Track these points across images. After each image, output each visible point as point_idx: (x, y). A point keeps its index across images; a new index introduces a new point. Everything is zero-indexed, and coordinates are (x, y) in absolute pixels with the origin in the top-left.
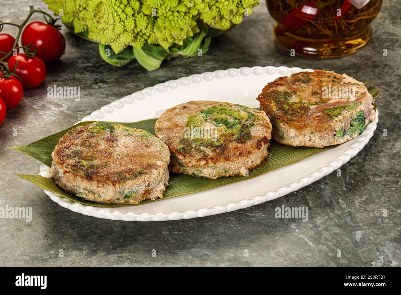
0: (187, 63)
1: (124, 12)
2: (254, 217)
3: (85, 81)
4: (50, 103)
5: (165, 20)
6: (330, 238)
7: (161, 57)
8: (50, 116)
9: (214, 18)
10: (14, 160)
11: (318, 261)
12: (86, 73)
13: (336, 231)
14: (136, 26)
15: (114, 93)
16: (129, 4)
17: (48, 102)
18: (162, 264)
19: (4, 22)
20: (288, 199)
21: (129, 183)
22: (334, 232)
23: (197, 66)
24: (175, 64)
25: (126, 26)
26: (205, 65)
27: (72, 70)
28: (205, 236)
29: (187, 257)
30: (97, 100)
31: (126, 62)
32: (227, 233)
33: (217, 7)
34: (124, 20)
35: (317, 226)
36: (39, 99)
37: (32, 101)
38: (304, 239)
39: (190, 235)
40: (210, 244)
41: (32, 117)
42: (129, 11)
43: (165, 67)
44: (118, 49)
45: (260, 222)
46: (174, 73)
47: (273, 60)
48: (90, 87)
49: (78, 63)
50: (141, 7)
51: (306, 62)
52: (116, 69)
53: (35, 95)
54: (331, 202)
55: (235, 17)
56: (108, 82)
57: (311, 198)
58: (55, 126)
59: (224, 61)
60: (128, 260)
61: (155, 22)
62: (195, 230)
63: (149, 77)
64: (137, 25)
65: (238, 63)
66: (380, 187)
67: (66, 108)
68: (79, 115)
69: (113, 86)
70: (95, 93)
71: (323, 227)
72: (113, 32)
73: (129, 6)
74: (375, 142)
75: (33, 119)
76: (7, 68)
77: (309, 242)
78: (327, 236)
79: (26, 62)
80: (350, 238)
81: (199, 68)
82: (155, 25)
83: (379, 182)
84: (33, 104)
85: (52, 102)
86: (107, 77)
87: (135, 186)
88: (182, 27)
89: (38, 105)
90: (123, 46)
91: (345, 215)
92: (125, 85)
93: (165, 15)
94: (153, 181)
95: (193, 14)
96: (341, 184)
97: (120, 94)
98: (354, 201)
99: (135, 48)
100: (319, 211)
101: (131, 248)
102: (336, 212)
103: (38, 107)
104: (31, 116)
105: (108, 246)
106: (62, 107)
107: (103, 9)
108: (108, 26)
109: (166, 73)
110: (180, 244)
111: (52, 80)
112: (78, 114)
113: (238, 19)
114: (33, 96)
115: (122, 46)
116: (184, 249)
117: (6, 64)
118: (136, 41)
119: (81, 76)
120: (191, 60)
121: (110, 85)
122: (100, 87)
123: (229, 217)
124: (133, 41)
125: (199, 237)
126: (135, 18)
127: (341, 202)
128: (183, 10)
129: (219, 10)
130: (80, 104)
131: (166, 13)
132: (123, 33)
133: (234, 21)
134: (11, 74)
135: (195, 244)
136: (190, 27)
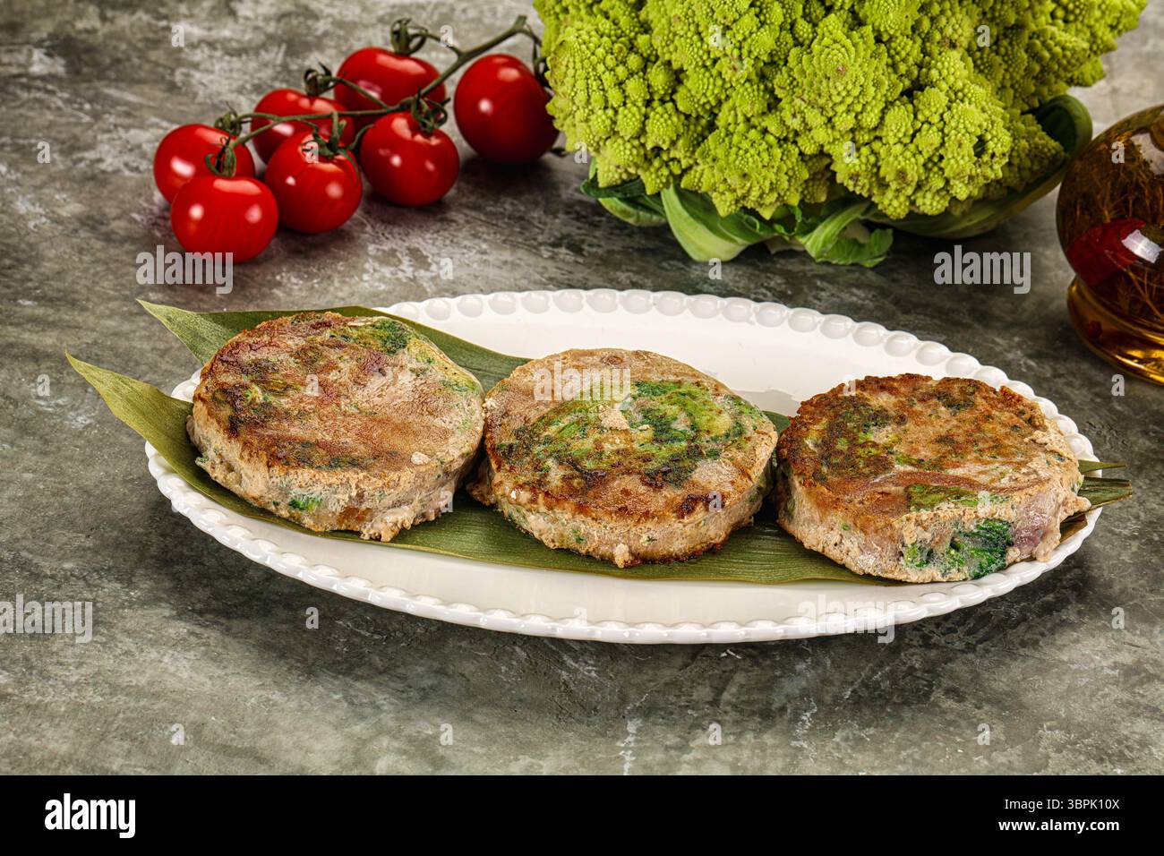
1: (623, 86)
2: (569, 670)
3: (537, 230)
4: (412, 251)
5: (724, 141)
7: (740, 237)
9: (855, 177)
12: (562, 216)
14: (643, 131)
15: (569, 280)
16: (645, 74)
17: (408, 249)
18: (262, 685)
19: (430, 32)
21: (305, 474)
23: (823, 290)
24: (778, 266)
25: (619, 123)
26: (842, 295)
27: (539, 198)
28: (421, 665)
29: (332, 694)
31: (655, 218)
32: (474, 680)
33: (873, 152)
34: (615, 106)
35: (684, 749)
36: (399, 234)
37: (380, 232)
38: (625, 763)
39: (390, 650)
40: (410, 687)
41: (342, 269)
42: (634, 86)
43: (748, 265)
44: (607, 176)
45: (571, 685)
47: (1017, 339)
48: (534, 249)
49: (568, 186)
50: (674, 91)
53: (402, 223)
54: (783, 709)
55: (919, 194)
56: (585, 253)
57: (743, 682)
59: (897, 302)
60: (203, 648)
61: (705, 138)
62: (415, 644)
63: (687, 274)
64: (648, 129)
65: (925, 315)
66: (934, 722)
67: (433, 274)
69: (585, 265)
70: (528, 265)
72: (589, 127)
73: (640, 77)
74: (1040, 616)
75: (339, 272)
79: (410, 140)
82: (702, 145)
83: (944, 712)
84: (376, 240)
85: (418, 250)
86: (595, 241)
87: (320, 488)
88: (746, 170)
89: (382, 247)
90: (621, 175)
93: (731, 128)
94: (372, 492)
95: (802, 148)
96: (851, 680)
98: (836, 730)
100: (728, 718)
101: (237, 625)
102: (765, 736)
103: (378, 250)
104: (342, 265)
105: (195, 601)
107: (564, 63)
108: (575, 108)
110: (347, 662)
111: (471, 204)
113: (928, 202)
114: (393, 224)
115: (617, 172)
116: (344, 674)
117: (338, 123)
118: (647, 170)
119: (544, 218)
120: (831, 270)
121: (581, 260)
122: (552, 258)
123: (517, 649)
124: (637, 167)
125: (403, 663)
126: (649, 110)
127: (804, 718)
128: (772, 129)
129: (877, 161)
130: (469, 278)
131: (737, 124)
132: (613, 138)
133: (919, 202)
134: (339, 151)
135: (380, 673)
136: (789, 181)
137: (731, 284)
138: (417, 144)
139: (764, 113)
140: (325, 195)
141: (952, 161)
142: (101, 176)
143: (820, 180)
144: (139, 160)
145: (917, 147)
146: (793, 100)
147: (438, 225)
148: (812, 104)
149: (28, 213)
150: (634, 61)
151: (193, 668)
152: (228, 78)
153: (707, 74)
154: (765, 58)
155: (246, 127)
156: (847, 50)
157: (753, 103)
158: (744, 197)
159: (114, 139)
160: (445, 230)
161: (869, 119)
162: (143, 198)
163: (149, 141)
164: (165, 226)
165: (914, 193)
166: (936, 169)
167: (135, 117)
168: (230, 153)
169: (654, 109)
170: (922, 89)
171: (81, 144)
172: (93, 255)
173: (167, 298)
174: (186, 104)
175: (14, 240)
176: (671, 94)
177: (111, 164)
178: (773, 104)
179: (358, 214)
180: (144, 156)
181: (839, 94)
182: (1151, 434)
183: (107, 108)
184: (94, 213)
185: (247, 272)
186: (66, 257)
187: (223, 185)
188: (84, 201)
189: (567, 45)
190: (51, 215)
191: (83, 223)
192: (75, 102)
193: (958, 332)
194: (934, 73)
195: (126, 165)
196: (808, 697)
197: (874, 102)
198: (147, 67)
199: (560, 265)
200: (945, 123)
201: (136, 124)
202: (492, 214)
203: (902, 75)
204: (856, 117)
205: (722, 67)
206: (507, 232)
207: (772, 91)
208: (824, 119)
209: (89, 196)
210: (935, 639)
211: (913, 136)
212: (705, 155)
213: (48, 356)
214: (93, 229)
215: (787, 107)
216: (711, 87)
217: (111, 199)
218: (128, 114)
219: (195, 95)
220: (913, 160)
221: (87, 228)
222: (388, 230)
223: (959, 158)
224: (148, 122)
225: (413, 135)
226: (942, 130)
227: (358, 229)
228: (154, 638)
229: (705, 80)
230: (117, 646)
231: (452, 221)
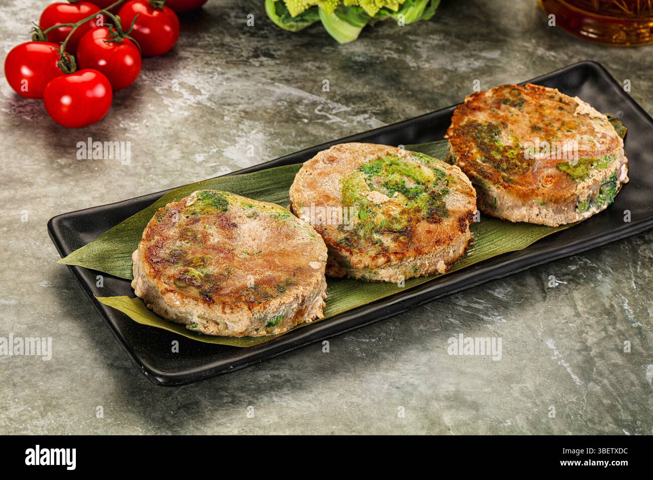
0: (401, 33)
2: (489, 323)
3: (238, 51)
4: (182, 84)
6: (607, 372)
7: (362, 23)
8: (181, 108)
10: (119, 186)
11: (586, 411)
12: (241, 36)
13: (617, 361)
15: (283, 76)
18: (340, 395)
20: (544, 295)
22: (613, 361)
23: (416, 41)
24: (381, 33)
27: (220, 28)
28: (411, 349)
30: (256, 87)
31: (306, 24)
35: (587, 349)
36: (165, 75)
37: (153, 78)
38: (565, 369)
39: (387, 346)
40: (418, 365)
41: (152, 108)
43: (366, 37)
44: (296, 10)
46: (379, 50)
47: (534, 41)
48: (246, 62)
49: (229, 17)
51: (586, 50)
52: (289, 34)
53: (159, 68)
54: (612, 306)
56: (276, 56)
57: (581, 297)
58: (187, 128)
59: (458, 36)
60: (288, 384)
62: (397, 337)
63: (339, 53)
67: (207, 96)
68: (227, 112)
69: (282, 64)
70: (254, 74)
71: (597, 351)
76: (118, 26)
77: (574, 377)
78: (602, 368)
79: (150, 15)
80: (638, 375)
81: (419, 44)
84: (155, 84)
85: (185, 83)
86: (274, 47)
89: (163, 88)
90: (304, 7)
91: (631, 333)
92: (301, 65)
96: (628, 276)
97: (292, 80)
98: (646, 310)
99: (323, 10)
100: (591, 322)
102: (617, 326)
103: (163, 90)
104: (151, 106)
106: (201, 94)
109: (368, 48)
111: (187, 44)
112: (225, 109)
114: (156, 70)
115: (302, 5)
117: (117, 18)
119: (233, 40)
120: (409, 28)
121: (278, 62)
122: (262, 65)
123: (452, 320)
127: (626, 308)
130: (229, 92)
135: (395, 362)
137: (367, 52)
138: (155, 17)
147: (181, 64)
151: (296, 399)
160: (188, 65)
164: (27, 112)
182: (643, 77)
185: (101, 127)
196: (618, 294)
199: (271, 68)
206: (222, 55)
225: (151, 12)
228: (256, 387)
230: (240, 401)
231: (186, 58)
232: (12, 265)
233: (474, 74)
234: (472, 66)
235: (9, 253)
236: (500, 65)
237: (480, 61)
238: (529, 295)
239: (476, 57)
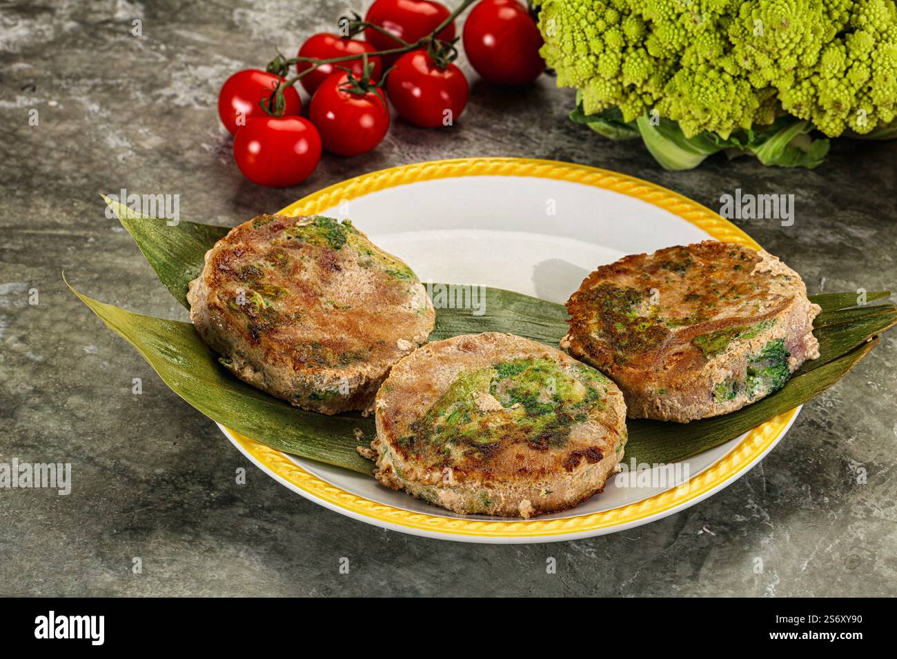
1: (603, 37)
2: (573, 552)
3: (534, 145)
5: (688, 79)
9: (798, 106)
12: (554, 131)
14: (620, 73)
16: (620, 25)
25: (600, 67)
27: (536, 116)
29: (378, 581)
31: (632, 134)
32: (495, 565)
33: (813, 85)
34: (597, 53)
36: (421, 153)
37: (406, 153)
40: (443, 572)
42: (612, 37)
43: (711, 170)
44: (592, 106)
45: (575, 566)
46: (714, 190)
50: (645, 39)
53: (423, 143)
55: (852, 118)
57: (718, 558)
59: (835, 199)
60: (271, 543)
61: (672, 76)
64: (624, 71)
65: (859, 211)
72: (576, 70)
73: (616, 29)
76: (364, 75)
79: (428, 74)
82: (670, 82)
84: (402, 159)
88: (707, 105)
90: (602, 105)
93: (693, 68)
95: (753, 84)
96: (806, 552)
105: (264, 499)
108: (563, 55)
109: (701, 184)
115: (600, 102)
116: (388, 562)
118: (625, 102)
120: (779, 172)
124: (616, 99)
125: (436, 551)
126: (624, 55)
128: (728, 69)
129: (816, 92)
131: (698, 65)
132: (595, 78)
133: (852, 124)
134: (369, 89)
135: (418, 560)
136: (743, 110)
137: (696, 189)
138: (433, 78)
139: (720, 56)
140: (359, 127)
141: (880, 92)
142: (176, 111)
143: (768, 106)
144: (206, 94)
145: (849, 81)
146: (744, 46)
147: (453, 144)
148: (759, 49)
149: (118, 147)
150: (611, 16)
151: (264, 562)
152: (276, 16)
153: (672, 26)
154: (721, 12)
155: (293, 68)
156: (789, 5)
157: (711, 50)
158: (705, 124)
159: (185, 76)
160: (459, 148)
161: (808, 60)
162: (211, 129)
163: (214, 77)
164: (229, 154)
165: (847, 117)
166: (865, 98)
167: (202, 55)
168: (280, 97)
169: (628, 54)
170: (852, 31)
171: (158, 82)
172: (171, 183)
173: (233, 220)
174: (243, 41)
175: (107, 173)
176: (643, 42)
177: (183, 100)
178: (728, 49)
179: (388, 137)
180: (210, 90)
181: (783, 41)
183: (179, 48)
184: (171, 145)
186: (150, 186)
187: (275, 124)
188: (163, 134)
189: (555, 5)
190: (136, 148)
191: (163, 155)
192: (153, 44)
193: (887, 226)
194: (863, 18)
195: (196, 99)
196: (772, 569)
197: (812, 46)
198: (210, 9)
200: (872, 60)
201: (203, 61)
202: (498, 131)
203: (836, 20)
204: (798, 58)
205: (685, 20)
206: (510, 147)
207: (727, 38)
208: (771, 61)
209: (166, 129)
210: (876, 512)
211: (846, 72)
212: (672, 90)
213: (137, 279)
214: (171, 159)
215: (740, 51)
216: (676, 37)
217: (185, 131)
218: (196, 53)
219: (251, 32)
220: (846, 92)
221: (166, 159)
222: (412, 150)
223: (885, 90)
224: (213, 59)
225: (430, 70)
226: (870, 67)
227: (387, 150)
228: (231, 534)
229: (671, 32)
230: (201, 544)
231: (465, 139)
232: (72, 318)
233: (815, 249)
234: (822, 239)
235: (77, 304)
236: (860, 248)
237: (839, 236)
238: (653, 535)
239: (837, 230)
